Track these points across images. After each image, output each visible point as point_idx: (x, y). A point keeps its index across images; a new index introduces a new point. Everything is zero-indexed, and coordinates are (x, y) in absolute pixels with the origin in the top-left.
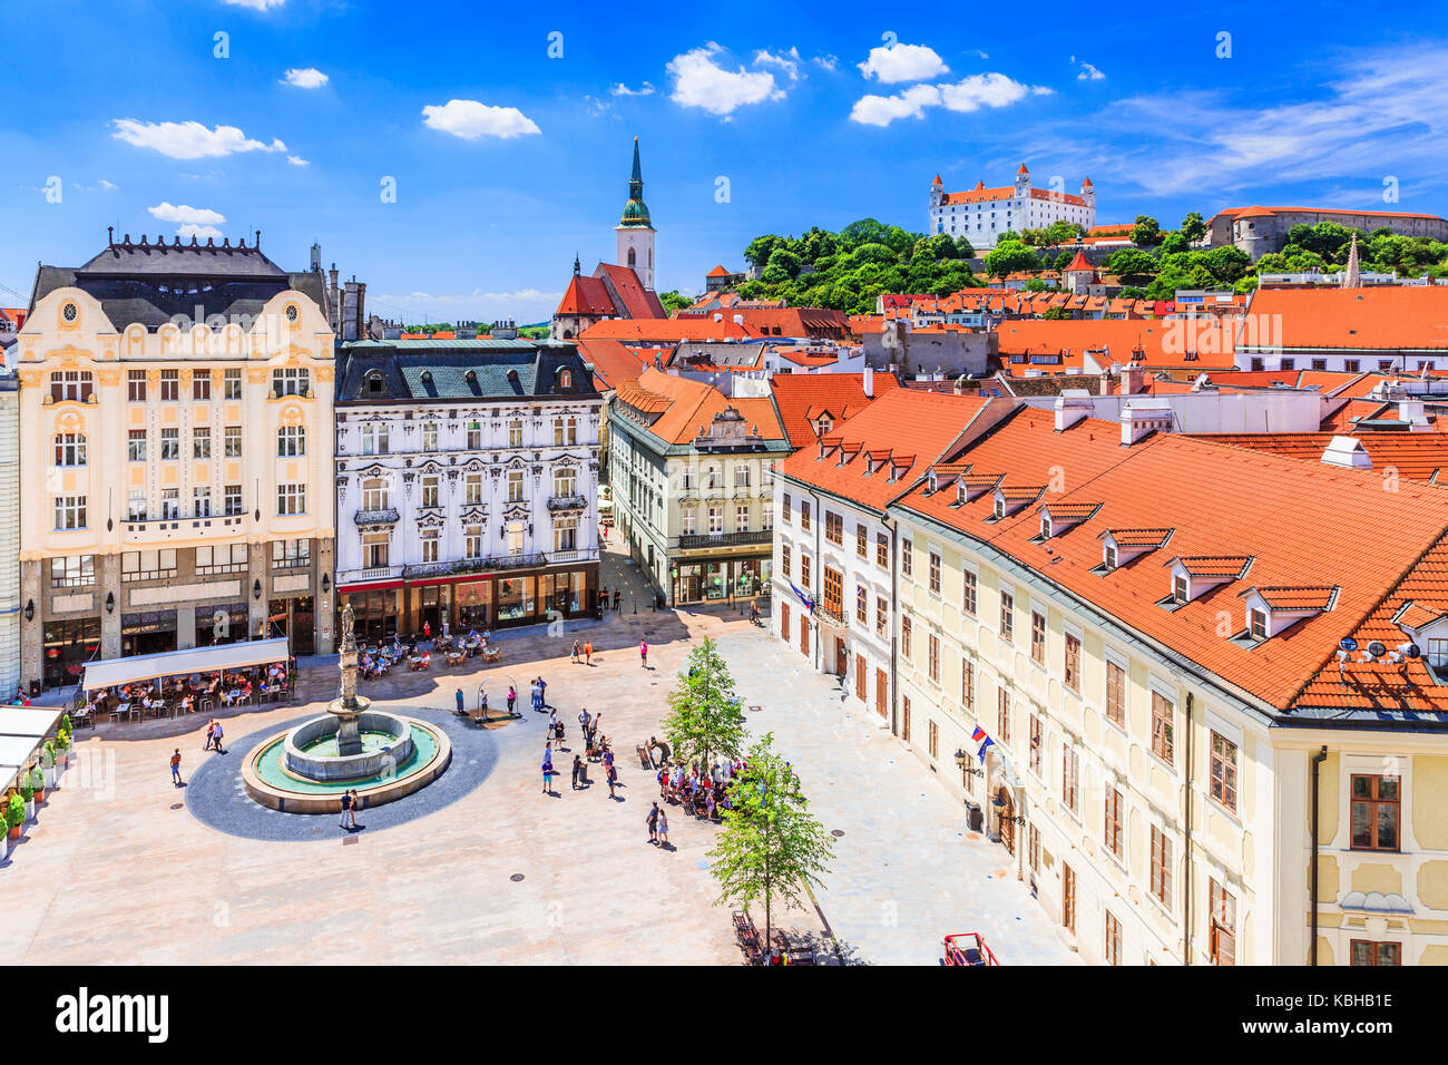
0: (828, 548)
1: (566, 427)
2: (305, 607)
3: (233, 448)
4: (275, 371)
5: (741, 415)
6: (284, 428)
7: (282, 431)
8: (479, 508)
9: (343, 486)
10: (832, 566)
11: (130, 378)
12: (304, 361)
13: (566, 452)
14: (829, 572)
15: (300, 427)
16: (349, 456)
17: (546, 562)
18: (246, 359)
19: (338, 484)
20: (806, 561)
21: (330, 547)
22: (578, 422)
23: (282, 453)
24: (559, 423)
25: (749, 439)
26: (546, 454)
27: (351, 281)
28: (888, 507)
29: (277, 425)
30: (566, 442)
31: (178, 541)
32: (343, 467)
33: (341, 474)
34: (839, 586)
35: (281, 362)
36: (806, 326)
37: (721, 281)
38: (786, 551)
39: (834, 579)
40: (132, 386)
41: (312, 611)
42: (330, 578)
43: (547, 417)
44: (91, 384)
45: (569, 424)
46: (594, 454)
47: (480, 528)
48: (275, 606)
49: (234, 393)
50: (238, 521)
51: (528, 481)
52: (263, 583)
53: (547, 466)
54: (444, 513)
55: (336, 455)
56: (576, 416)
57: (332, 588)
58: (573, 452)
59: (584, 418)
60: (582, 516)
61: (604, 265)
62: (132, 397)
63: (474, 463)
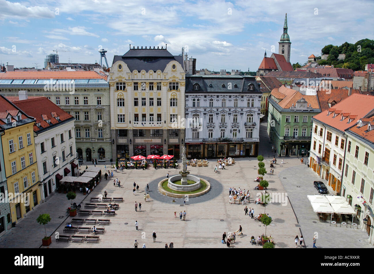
0: (327, 142)
1: (251, 102)
2: (177, 147)
3: (159, 104)
4: (170, 83)
5: (306, 100)
6: (172, 99)
7: (171, 99)
8: (225, 124)
9: (187, 115)
10: (327, 148)
11: (134, 84)
12: (177, 80)
13: (251, 109)
14: (326, 149)
15: (176, 99)
16: (189, 107)
17: (243, 141)
18: (162, 80)
19: (186, 115)
20: (320, 146)
21: (184, 132)
22: (254, 100)
23: (171, 105)
24: (249, 100)
25: (308, 108)
26: (245, 110)
27: (191, 58)
28: (345, 131)
29: (170, 97)
30: (251, 106)
31: (146, 127)
32: (187, 110)
33: (186, 112)
34: (329, 154)
35: (171, 80)
36: (338, 74)
37: (313, 59)
38: (315, 142)
39: (327, 152)
40: (135, 86)
41: (179, 148)
42: (184, 140)
43: (245, 99)
44: (125, 86)
45: (252, 101)
46: (259, 110)
47: (225, 129)
48: (170, 146)
49: (159, 88)
50: (160, 123)
51: (239, 117)
52: (167, 140)
53: (245, 113)
54: (214, 125)
55: (185, 107)
56: (254, 99)
57: (184, 143)
58: (252, 109)
59: (256, 99)
60: (255, 128)
61: (274, 54)
62: (135, 89)
63: (223, 111)
